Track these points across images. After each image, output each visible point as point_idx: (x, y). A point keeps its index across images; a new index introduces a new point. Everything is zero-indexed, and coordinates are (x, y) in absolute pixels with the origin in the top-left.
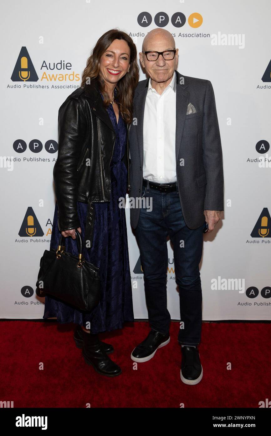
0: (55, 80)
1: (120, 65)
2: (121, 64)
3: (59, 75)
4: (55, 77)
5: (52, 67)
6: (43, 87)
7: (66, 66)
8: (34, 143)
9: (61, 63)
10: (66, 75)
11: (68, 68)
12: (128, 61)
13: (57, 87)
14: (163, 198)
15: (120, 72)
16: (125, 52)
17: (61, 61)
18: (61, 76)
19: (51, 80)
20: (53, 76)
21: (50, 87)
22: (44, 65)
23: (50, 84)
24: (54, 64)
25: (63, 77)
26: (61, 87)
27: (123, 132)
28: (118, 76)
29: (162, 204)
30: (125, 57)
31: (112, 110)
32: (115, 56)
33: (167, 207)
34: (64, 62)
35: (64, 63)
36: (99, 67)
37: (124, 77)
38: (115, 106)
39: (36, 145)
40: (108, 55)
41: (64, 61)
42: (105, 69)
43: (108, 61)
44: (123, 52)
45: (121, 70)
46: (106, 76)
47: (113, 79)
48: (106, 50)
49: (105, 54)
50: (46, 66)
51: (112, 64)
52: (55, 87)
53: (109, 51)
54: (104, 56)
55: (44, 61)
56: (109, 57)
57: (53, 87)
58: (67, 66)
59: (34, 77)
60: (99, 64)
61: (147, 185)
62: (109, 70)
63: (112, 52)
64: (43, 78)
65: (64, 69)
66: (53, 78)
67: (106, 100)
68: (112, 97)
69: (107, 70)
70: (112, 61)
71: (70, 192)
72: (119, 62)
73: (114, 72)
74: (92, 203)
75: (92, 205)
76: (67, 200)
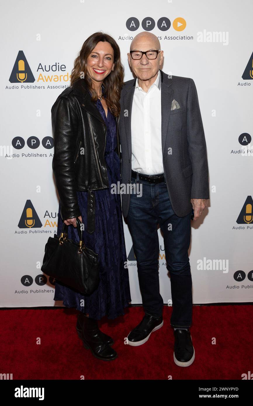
0: (51, 81)
1: (105, 65)
2: (106, 64)
3: (54, 76)
4: (51, 78)
5: (48, 69)
6: (39, 88)
7: (61, 68)
8: (32, 140)
9: (56, 65)
10: (60, 76)
11: (62, 69)
12: (112, 61)
13: (52, 87)
14: (152, 189)
15: (105, 71)
16: (108, 53)
17: (56, 63)
18: (56, 77)
19: (47, 81)
20: (49, 77)
21: (46, 87)
22: (40, 67)
23: (46, 84)
24: (50, 66)
25: (58, 78)
26: (56, 87)
28: (104, 75)
29: (152, 195)
30: (109, 57)
31: (101, 105)
32: (99, 57)
33: (156, 197)
34: (58, 64)
35: (59, 65)
36: (86, 68)
37: (109, 76)
38: (103, 102)
39: (34, 141)
40: (94, 56)
42: (91, 69)
43: (94, 61)
44: (106, 53)
45: (106, 69)
46: (93, 75)
47: (99, 78)
48: (92, 51)
49: (91, 55)
50: (42, 68)
51: (97, 64)
52: (50, 88)
53: (94, 52)
54: (90, 57)
55: (40, 64)
56: (94, 58)
57: (49, 87)
58: (62, 67)
60: (86, 65)
61: (137, 177)
62: (95, 70)
63: (97, 53)
64: (39, 79)
65: (59, 71)
66: (49, 79)
67: (94, 96)
68: (99, 94)
69: (92, 69)
70: (97, 62)
71: (69, 183)
72: (103, 62)
73: (99, 71)
74: (93, 191)
75: (92, 193)
76: (67, 191)
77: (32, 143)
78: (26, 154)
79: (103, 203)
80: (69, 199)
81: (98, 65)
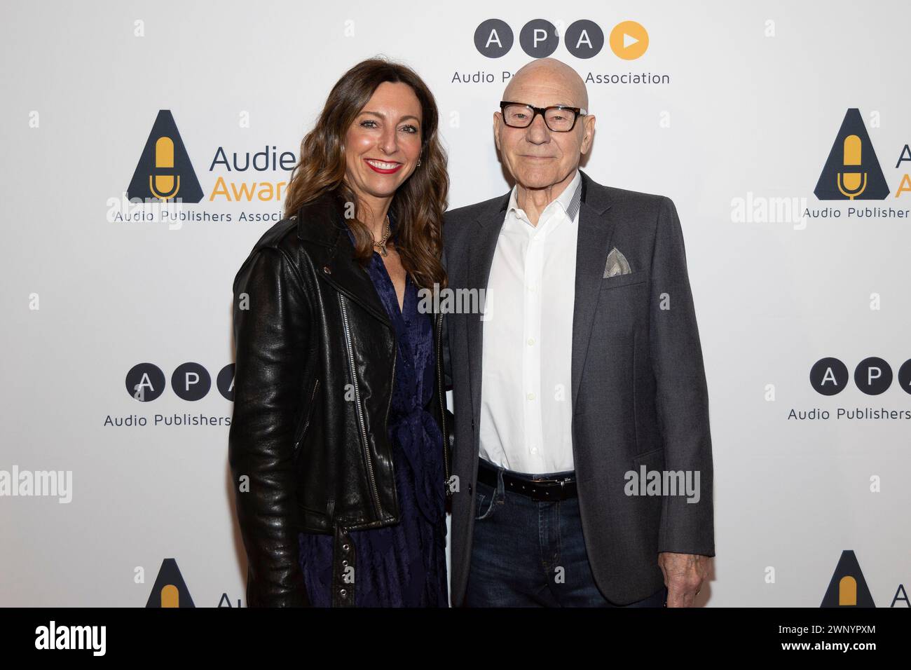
0: (249, 198)
1: (401, 146)
2: (403, 144)
3: (261, 185)
4: (250, 192)
5: (241, 165)
6: (215, 217)
7: (281, 162)
8: (188, 374)
9: (266, 154)
10: (279, 185)
11: (284, 165)
12: (418, 137)
13: (254, 217)
14: (541, 518)
15: (400, 165)
16: (410, 114)
17: (267, 147)
18: (267, 188)
19: (238, 198)
20: (244, 186)
21: (236, 216)
22: (220, 158)
23: (235, 208)
24: (248, 154)
25: (271, 191)
26: (266, 217)
27: (421, 330)
28: (396, 178)
29: (540, 536)
30: (411, 127)
31: (383, 269)
32: (384, 125)
33: (553, 543)
34: (274, 151)
35: (274, 154)
36: (341, 155)
38: (391, 260)
39: (192, 378)
40: (366, 124)
41: (274, 148)
42: (359, 161)
43: (366, 139)
44: (404, 114)
45: (403, 160)
46: (364, 178)
47: (384, 185)
48: (361, 110)
49: (358, 121)
50: (225, 162)
51: (379, 145)
52: (248, 218)
53: (368, 113)
54: (355, 127)
55: (220, 149)
56: (367, 130)
57: (243, 216)
58: (284, 159)
59: (190, 191)
60: (343, 148)
61: (498, 482)
62: (371, 163)
63: (377, 115)
64: (215, 192)
65: (274, 169)
66: (244, 192)
67: (362, 244)
69: (364, 163)
70: (379, 139)
71: (276, 508)
72: (396, 141)
73: (384, 166)
74: (349, 531)
75: (348, 539)
76: (268, 533)
77: (188, 383)
78: (169, 415)
79: (385, 569)
80: (275, 559)
81: (381, 146)
